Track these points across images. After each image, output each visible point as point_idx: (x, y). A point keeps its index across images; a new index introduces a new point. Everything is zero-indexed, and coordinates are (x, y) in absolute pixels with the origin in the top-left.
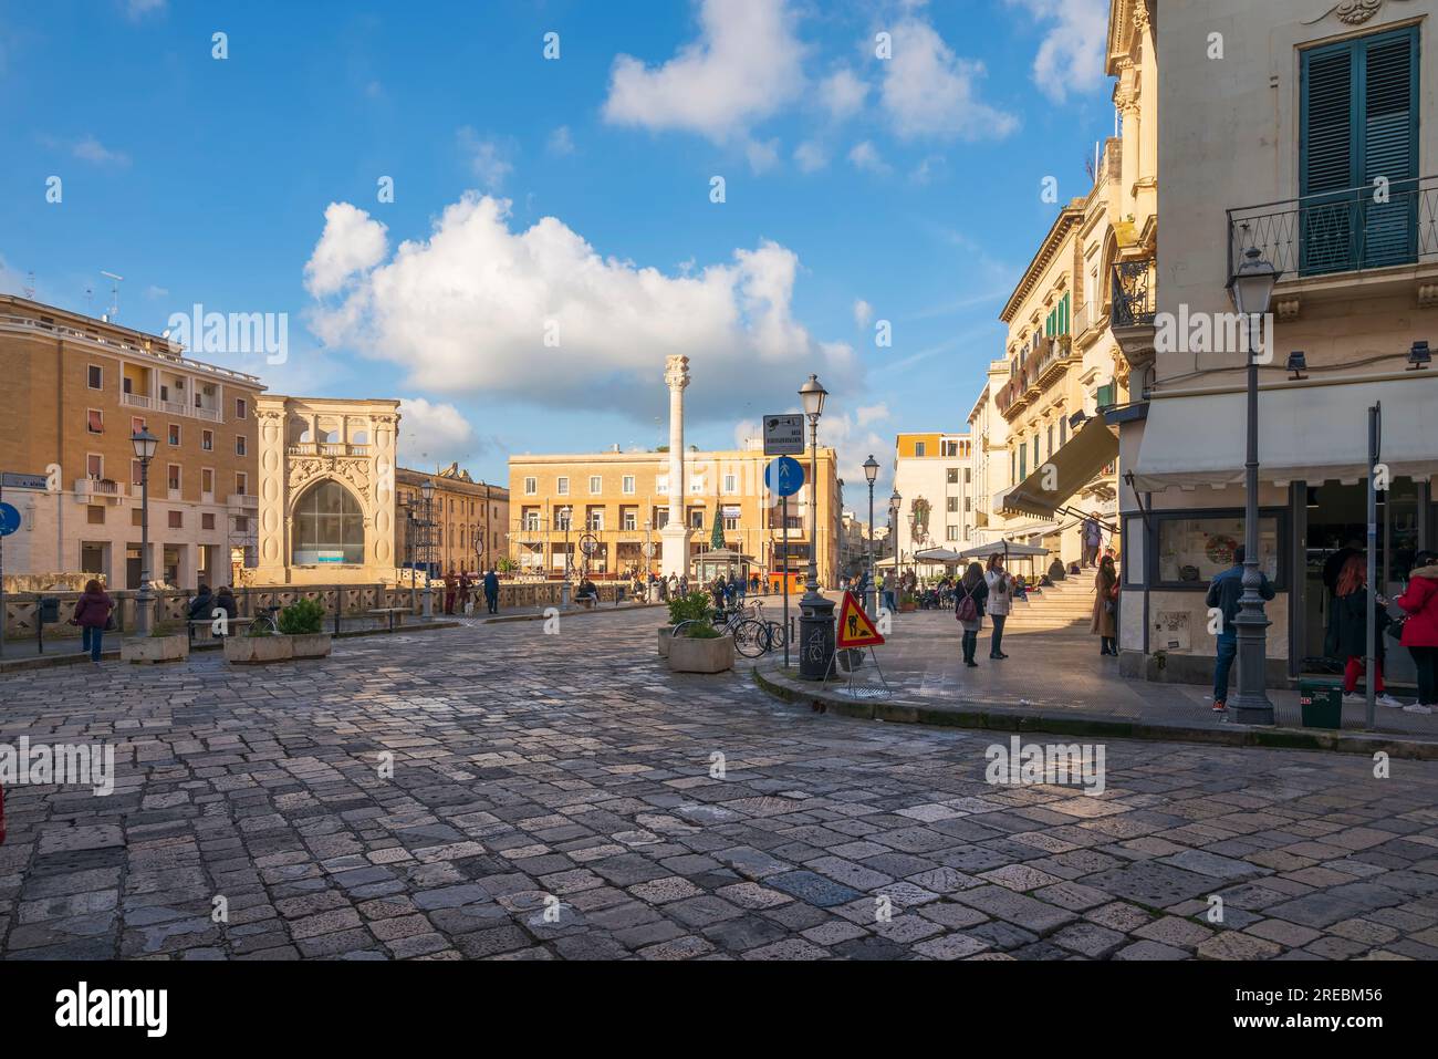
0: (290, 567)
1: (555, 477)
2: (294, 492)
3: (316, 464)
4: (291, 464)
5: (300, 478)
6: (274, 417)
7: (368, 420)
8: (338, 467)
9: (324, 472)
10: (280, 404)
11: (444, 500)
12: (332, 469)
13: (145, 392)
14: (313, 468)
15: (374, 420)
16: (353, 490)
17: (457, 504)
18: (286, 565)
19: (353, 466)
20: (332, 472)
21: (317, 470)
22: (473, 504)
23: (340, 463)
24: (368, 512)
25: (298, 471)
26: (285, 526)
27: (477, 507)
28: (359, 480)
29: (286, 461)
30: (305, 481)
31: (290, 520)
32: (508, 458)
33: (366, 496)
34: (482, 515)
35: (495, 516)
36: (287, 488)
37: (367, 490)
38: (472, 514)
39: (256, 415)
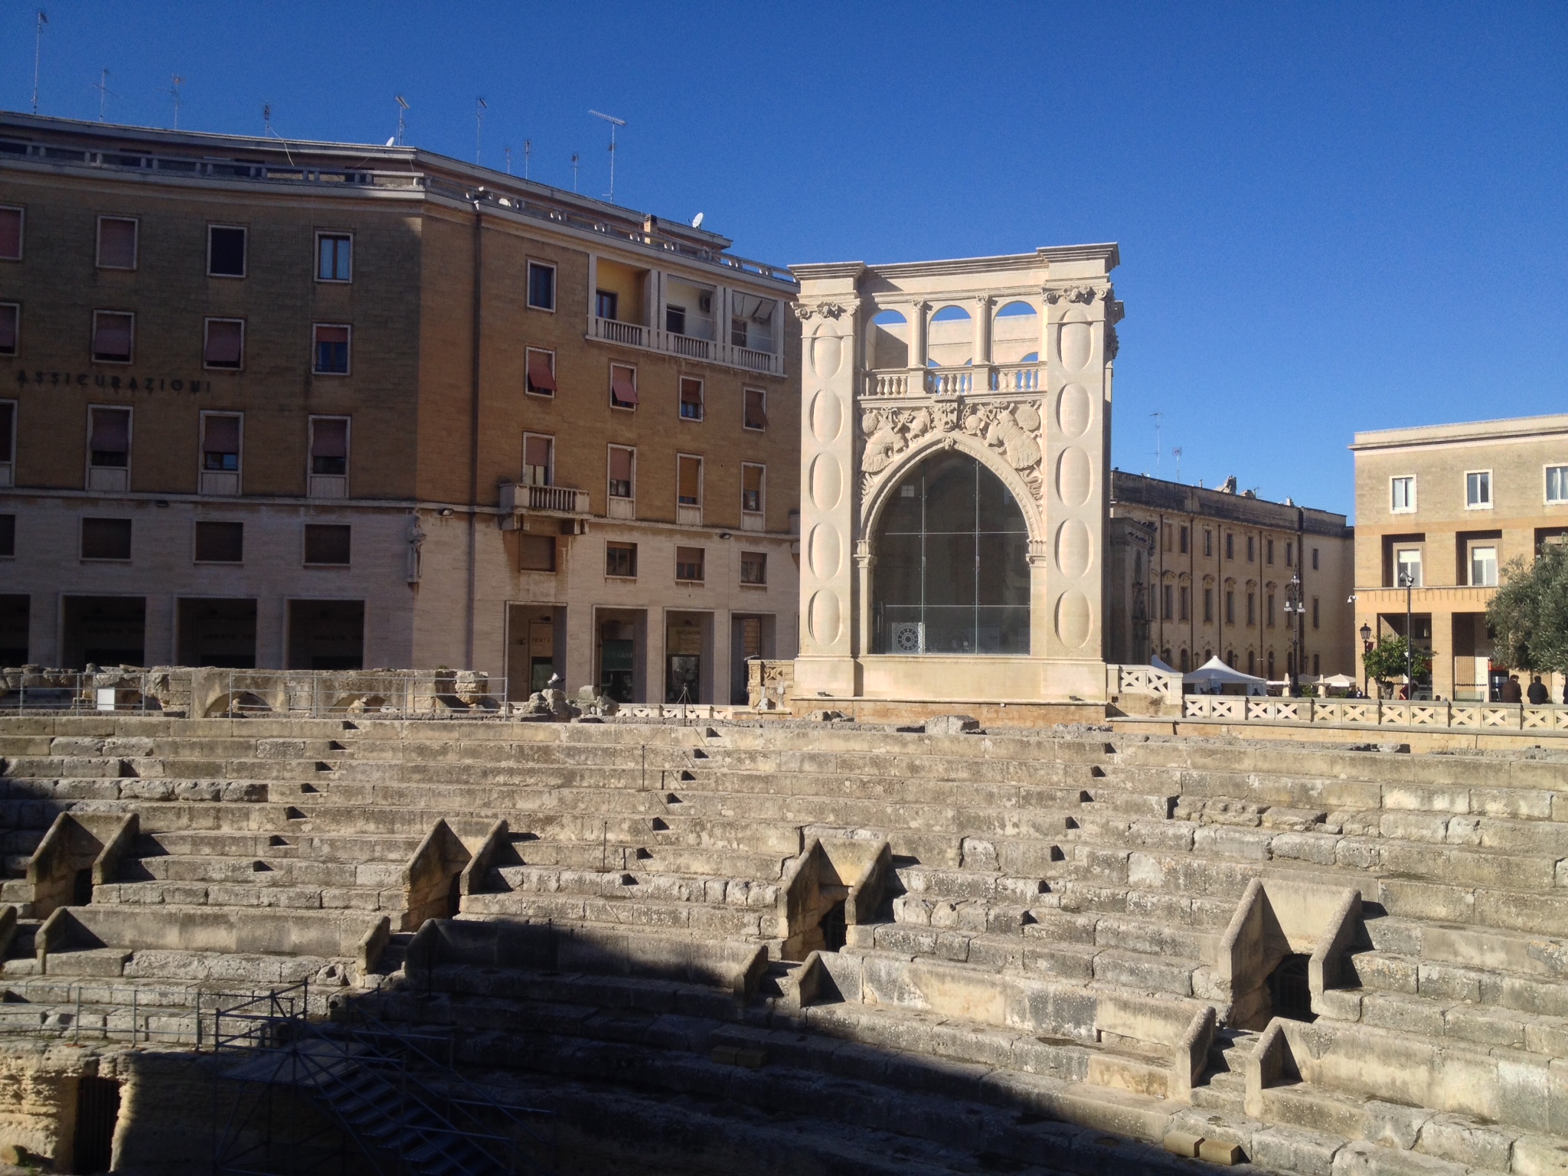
0: (864, 657)
1: (1459, 472)
2: (872, 485)
3: (921, 417)
4: (867, 422)
5: (888, 450)
6: (831, 313)
7: (1038, 302)
8: (971, 421)
9: (939, 436)
10: (847, 284)
11: (1214, 534)
12: (957, 426)
13: (640, 315)
14: (916, 427)
15: (1053, 300)
16: (1004, 471)
17: (1240, 543)
18: (855, 652)
19: (1004, 415)
20: (956, 434)
21: (924, 431)
22: (1270, 543)
23: (974, 410)
24: (1038, 526)
25: (883, 435)
26: (855, 563)
27: (1280, 547)
28: (1018, 450)
29: (858, 413)
30: (897, 459)
31: (864, 550)
32: (1352, 440)
33: (1034, 486)
34: (1289, 564)
35: (1315, 567)
36: (858, 476)
37: (1035, 473)
38: (1270, 561)
39: (797, 313)
